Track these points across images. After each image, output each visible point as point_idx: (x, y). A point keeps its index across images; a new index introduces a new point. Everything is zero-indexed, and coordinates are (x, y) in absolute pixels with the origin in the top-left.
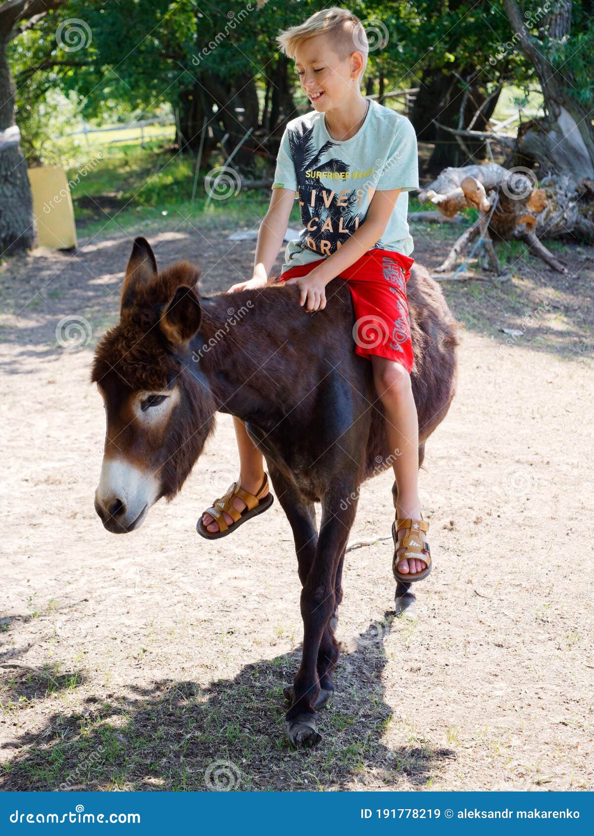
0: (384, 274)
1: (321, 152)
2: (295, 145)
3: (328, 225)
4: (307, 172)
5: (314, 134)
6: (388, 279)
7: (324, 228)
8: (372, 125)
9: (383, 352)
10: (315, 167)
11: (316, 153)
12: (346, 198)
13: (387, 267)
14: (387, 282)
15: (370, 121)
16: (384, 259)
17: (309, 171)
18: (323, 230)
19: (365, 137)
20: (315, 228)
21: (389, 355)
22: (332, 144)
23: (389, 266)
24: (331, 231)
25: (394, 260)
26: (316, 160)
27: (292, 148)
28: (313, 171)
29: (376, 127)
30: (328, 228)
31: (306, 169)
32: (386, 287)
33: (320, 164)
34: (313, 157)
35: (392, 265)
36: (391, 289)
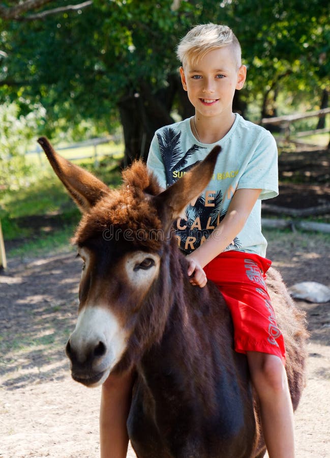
0: (248, 275)
1: (187, 154)
2: (164, 148)
3: (197, 224)
4: (174, 173)
5: (181, 139)
6: (252, 280)
7: (193, 226)
8: (237, 133)
9: (263, 347)
10: (182, 168)
11: (183, 155)
12: (213, 199)
13: (249, 269)
14: (252, 282)
15: (236, 130)
16: (245, 261)
17: (176, 172)
18: (192, 229)
19: (230, 142)
20: (185, 227)
21: (269, 350)
22: (198, 147)
23: (251, 268)
24: (200, 229)
25: (255, 262)
26: (183, 162)
27: (161, 150)
28: (180, 172)
29: (241, 136)
30: (197, 226)
31: (174, 170)
32: (252, 288)
33: (186, 166)
34: (180, 159)
35: (253, 267)
36: (258, 290)
